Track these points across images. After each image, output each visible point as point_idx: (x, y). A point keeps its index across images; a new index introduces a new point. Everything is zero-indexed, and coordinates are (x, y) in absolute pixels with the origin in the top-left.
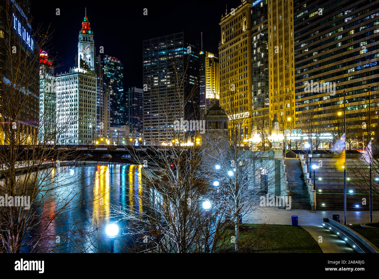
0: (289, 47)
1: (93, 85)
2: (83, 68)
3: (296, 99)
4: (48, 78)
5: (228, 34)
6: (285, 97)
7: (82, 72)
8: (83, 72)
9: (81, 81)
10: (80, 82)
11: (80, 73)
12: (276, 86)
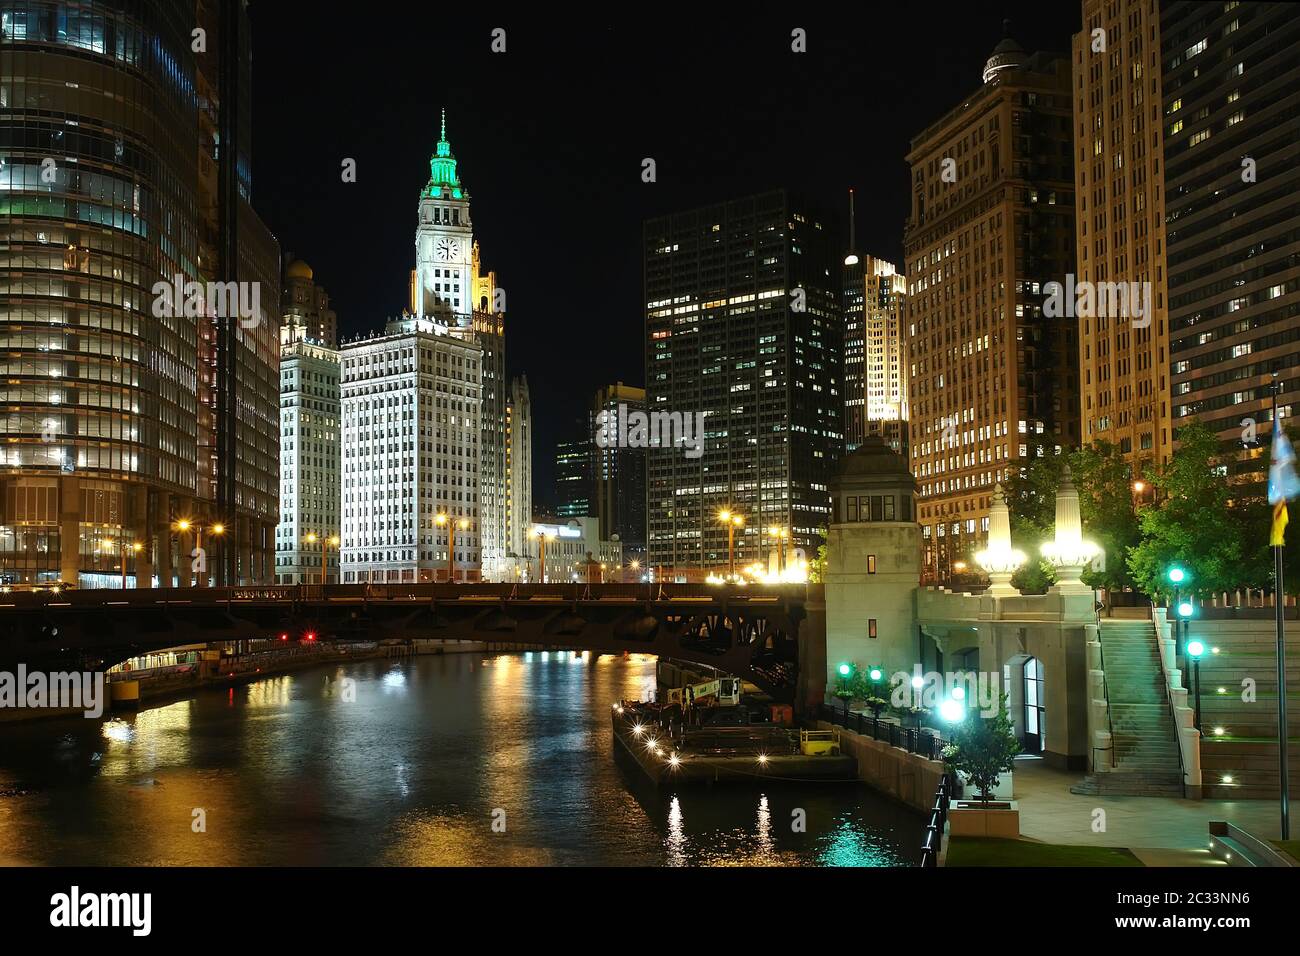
0: (1149, 236)
1: (468, 376)
2: (433, 319)
3: (1173, 417)
4: (312, 353)
5: (938, 193)
6: (1135, 412)
7: (429, 331)
8: (433, 330)
9: (427, 362)
10: (423, 366)
11: (424, 335)
12: (1102, 375)
